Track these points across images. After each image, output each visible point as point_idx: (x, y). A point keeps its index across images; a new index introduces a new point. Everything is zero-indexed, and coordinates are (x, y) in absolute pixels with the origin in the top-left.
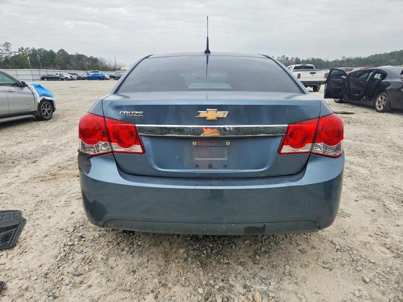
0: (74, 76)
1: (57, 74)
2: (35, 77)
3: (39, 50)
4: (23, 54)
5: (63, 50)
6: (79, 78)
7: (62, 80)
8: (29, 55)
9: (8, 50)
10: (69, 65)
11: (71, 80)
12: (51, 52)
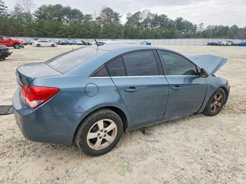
0: (229, 43)
1: (218, 42)
2: (204, 44)
3: (220, 26)
4: (209, 29)
5: (235, 25)
6: (233, 45)
7: (220, 45)
8: (212, 30)
9: (201, 27)
10: (236, 35)
11: (226, 46)
12: (227, 27)
